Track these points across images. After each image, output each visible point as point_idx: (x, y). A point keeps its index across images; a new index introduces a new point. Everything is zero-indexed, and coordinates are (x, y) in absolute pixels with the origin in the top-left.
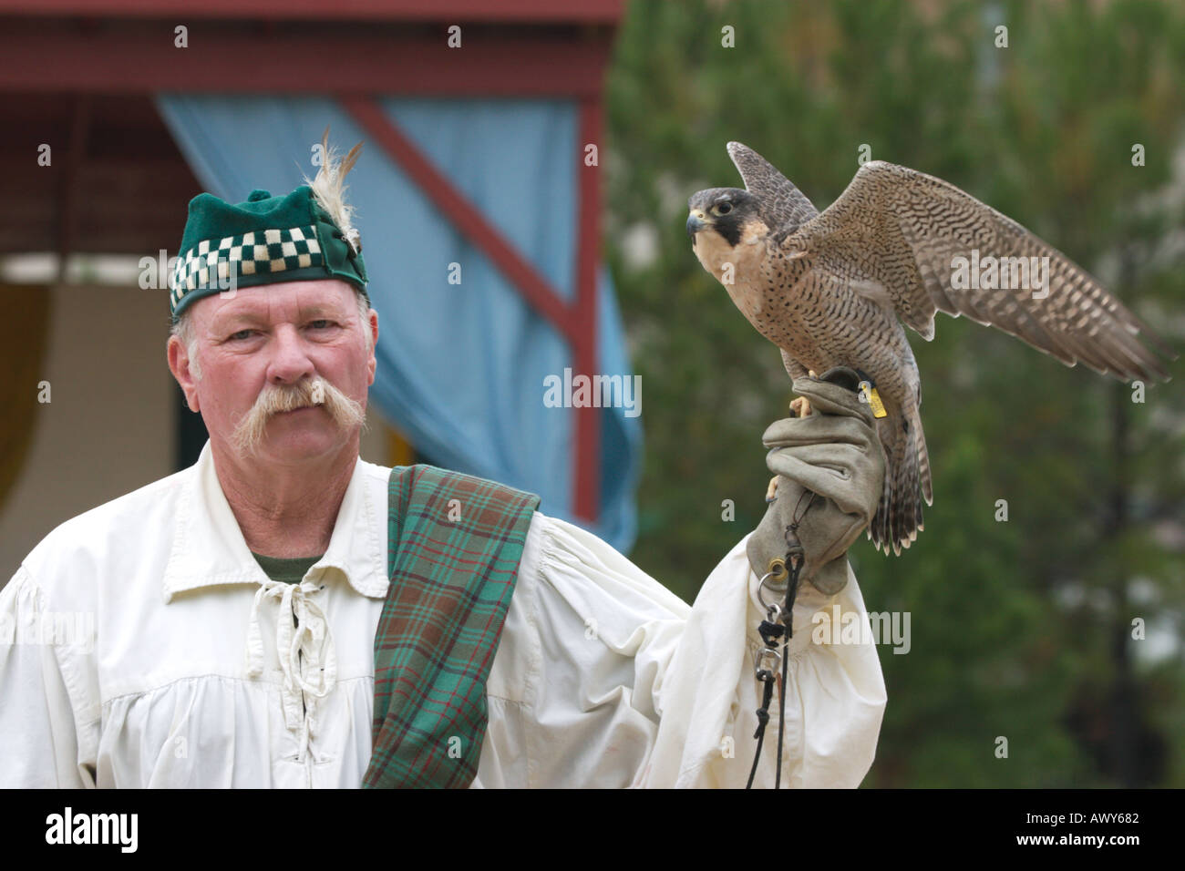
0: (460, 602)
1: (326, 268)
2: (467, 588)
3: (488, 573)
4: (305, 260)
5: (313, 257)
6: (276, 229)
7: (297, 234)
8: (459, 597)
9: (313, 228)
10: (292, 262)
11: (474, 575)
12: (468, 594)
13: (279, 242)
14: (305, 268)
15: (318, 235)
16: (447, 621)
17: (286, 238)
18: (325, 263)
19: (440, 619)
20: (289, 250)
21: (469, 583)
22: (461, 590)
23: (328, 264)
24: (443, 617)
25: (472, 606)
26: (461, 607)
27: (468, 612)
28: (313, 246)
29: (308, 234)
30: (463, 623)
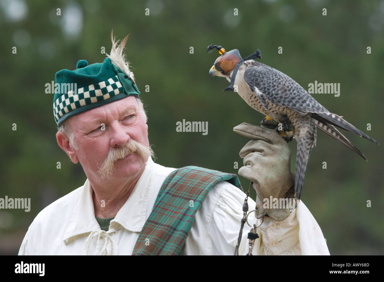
0: (167, 232)
1: (126, 93)
2: (171, 225)
3: (183, 217)
4: (117, 92)
5: (120, 89)
6: (103, 81)
7: (111, 81)
8: (166, 229)
9: (116, 76)
10: (112, 94)
11: (176, 219)
12: (171, 228)
13: (105, 87)
14: (118, 95)
15: (119, 79)
16: (159, 241)
17: (108, 84)
18: (125, 91)
19: (155, 241)
20: (110, 89)
21: (173, 223)
22: (168, 226)
23: (126, 91)
24: (157, 240)
25: (173, 233)
26: (167, 234)
27: (171, 236)
28: (119, 85)
29: (116, 80)
30: (167, 241)
